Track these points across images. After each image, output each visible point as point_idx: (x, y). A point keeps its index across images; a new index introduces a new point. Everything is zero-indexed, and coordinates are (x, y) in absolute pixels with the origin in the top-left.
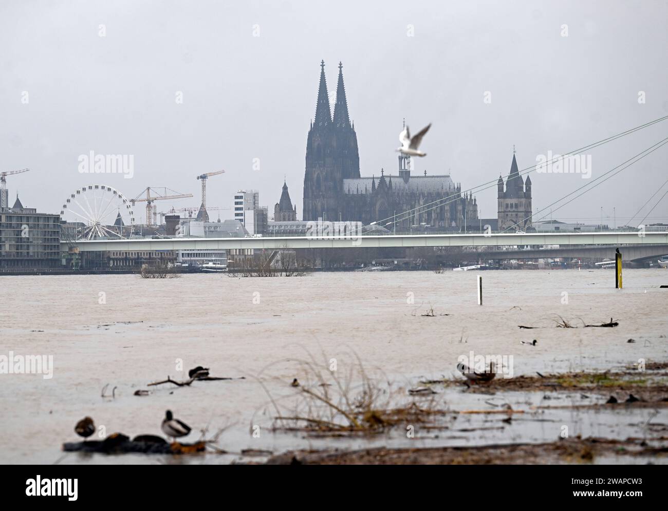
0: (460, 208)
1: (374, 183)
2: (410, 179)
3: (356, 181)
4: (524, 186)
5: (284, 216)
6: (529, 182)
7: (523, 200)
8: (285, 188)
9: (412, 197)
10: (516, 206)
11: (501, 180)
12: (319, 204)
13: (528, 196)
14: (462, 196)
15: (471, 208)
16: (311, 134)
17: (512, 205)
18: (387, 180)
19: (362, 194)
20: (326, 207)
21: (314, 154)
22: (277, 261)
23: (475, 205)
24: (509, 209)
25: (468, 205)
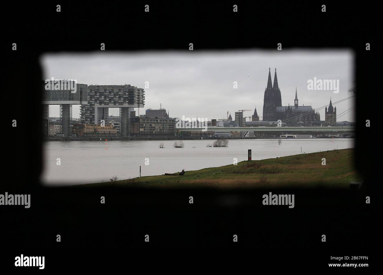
0: (314, 117)
1: (286, 108)
2: (298, 107)
3: (281, 107)
4: (334, 110)
5: (255, 119)
6: (335, 109)
7: (334, 115)
8: (256, 110)
9: (299, 113)
10: (331, 116)
11: (326, 108)
12: (268, 115)
13: (335, 113)
14: (315, 113)
15: (318, 117)
16: (265, 92)
17: (330, 116)
18: (290, 107)
19: (282, 112)
20: (270, 116)
21: (267, 99)
22: (248, 135)
23: (320, 116)
24: (329, 118)
25: (317, 116)
